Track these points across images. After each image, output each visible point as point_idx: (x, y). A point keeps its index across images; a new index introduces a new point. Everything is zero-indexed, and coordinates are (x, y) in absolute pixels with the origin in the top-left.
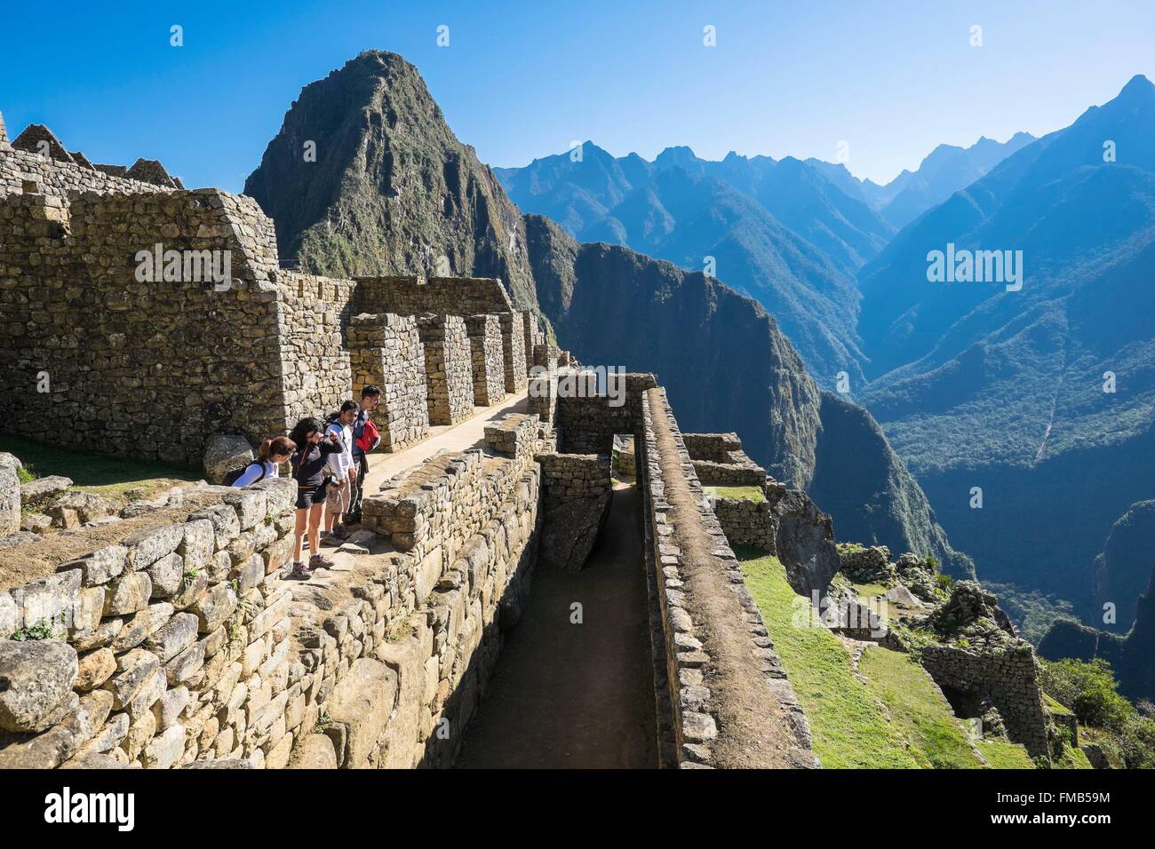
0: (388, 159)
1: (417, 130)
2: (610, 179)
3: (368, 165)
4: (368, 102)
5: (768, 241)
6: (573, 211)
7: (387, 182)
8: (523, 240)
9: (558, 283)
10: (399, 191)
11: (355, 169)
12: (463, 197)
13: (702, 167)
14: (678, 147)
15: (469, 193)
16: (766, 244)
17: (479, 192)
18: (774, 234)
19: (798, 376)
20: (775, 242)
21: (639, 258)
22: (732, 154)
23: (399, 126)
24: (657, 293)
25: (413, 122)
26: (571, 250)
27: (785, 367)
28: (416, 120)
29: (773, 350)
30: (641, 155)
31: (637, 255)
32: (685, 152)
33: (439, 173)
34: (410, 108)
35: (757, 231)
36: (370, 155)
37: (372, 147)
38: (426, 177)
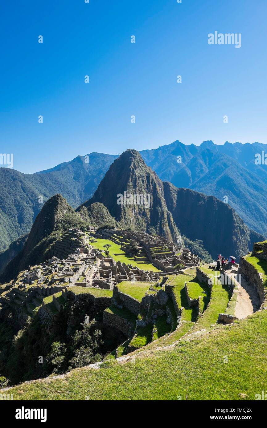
0: (136, 179)
1: (140, 169)
2: (185, 153)
3: (132, 181)
4: (131, 165)
5: (239, 174)
6: (172, 164)
7: (135, 184)
8: (163, 189)
9: (172, 200)
10: (138, 186)
11: (129, 183)
12: (151, 184)
13: (217, 147)
14: (208, 141)
15: (152, 182)
16: (238, 176)
17: (154, 182)
18: (241, 172)
19: (242, 226)
20: (241, 174)
21: (194, 192)
22: (227, 142)
23: (137, 169)
24: (199, 202)
25: (139, 167)
26: (175, 191)
27: (238, 223)
28: (140, 166)
29: (233, 219)
30: (195, 144)
31: (194, 191)
32: (210, 142)
33: (145, 179)
34: (139, 164)
35: (235, 171)
36: (132, 178)
37: (132, 176)
38: (143, 181)
